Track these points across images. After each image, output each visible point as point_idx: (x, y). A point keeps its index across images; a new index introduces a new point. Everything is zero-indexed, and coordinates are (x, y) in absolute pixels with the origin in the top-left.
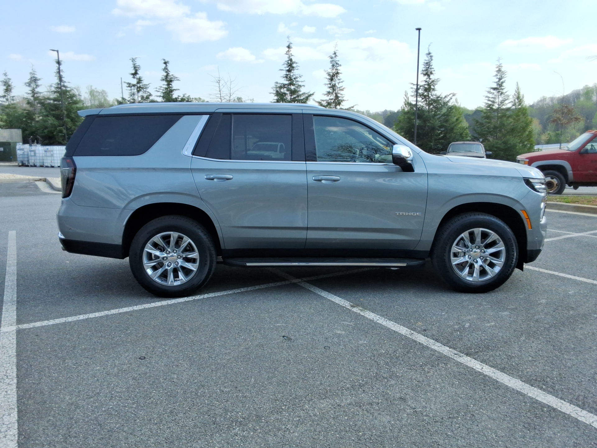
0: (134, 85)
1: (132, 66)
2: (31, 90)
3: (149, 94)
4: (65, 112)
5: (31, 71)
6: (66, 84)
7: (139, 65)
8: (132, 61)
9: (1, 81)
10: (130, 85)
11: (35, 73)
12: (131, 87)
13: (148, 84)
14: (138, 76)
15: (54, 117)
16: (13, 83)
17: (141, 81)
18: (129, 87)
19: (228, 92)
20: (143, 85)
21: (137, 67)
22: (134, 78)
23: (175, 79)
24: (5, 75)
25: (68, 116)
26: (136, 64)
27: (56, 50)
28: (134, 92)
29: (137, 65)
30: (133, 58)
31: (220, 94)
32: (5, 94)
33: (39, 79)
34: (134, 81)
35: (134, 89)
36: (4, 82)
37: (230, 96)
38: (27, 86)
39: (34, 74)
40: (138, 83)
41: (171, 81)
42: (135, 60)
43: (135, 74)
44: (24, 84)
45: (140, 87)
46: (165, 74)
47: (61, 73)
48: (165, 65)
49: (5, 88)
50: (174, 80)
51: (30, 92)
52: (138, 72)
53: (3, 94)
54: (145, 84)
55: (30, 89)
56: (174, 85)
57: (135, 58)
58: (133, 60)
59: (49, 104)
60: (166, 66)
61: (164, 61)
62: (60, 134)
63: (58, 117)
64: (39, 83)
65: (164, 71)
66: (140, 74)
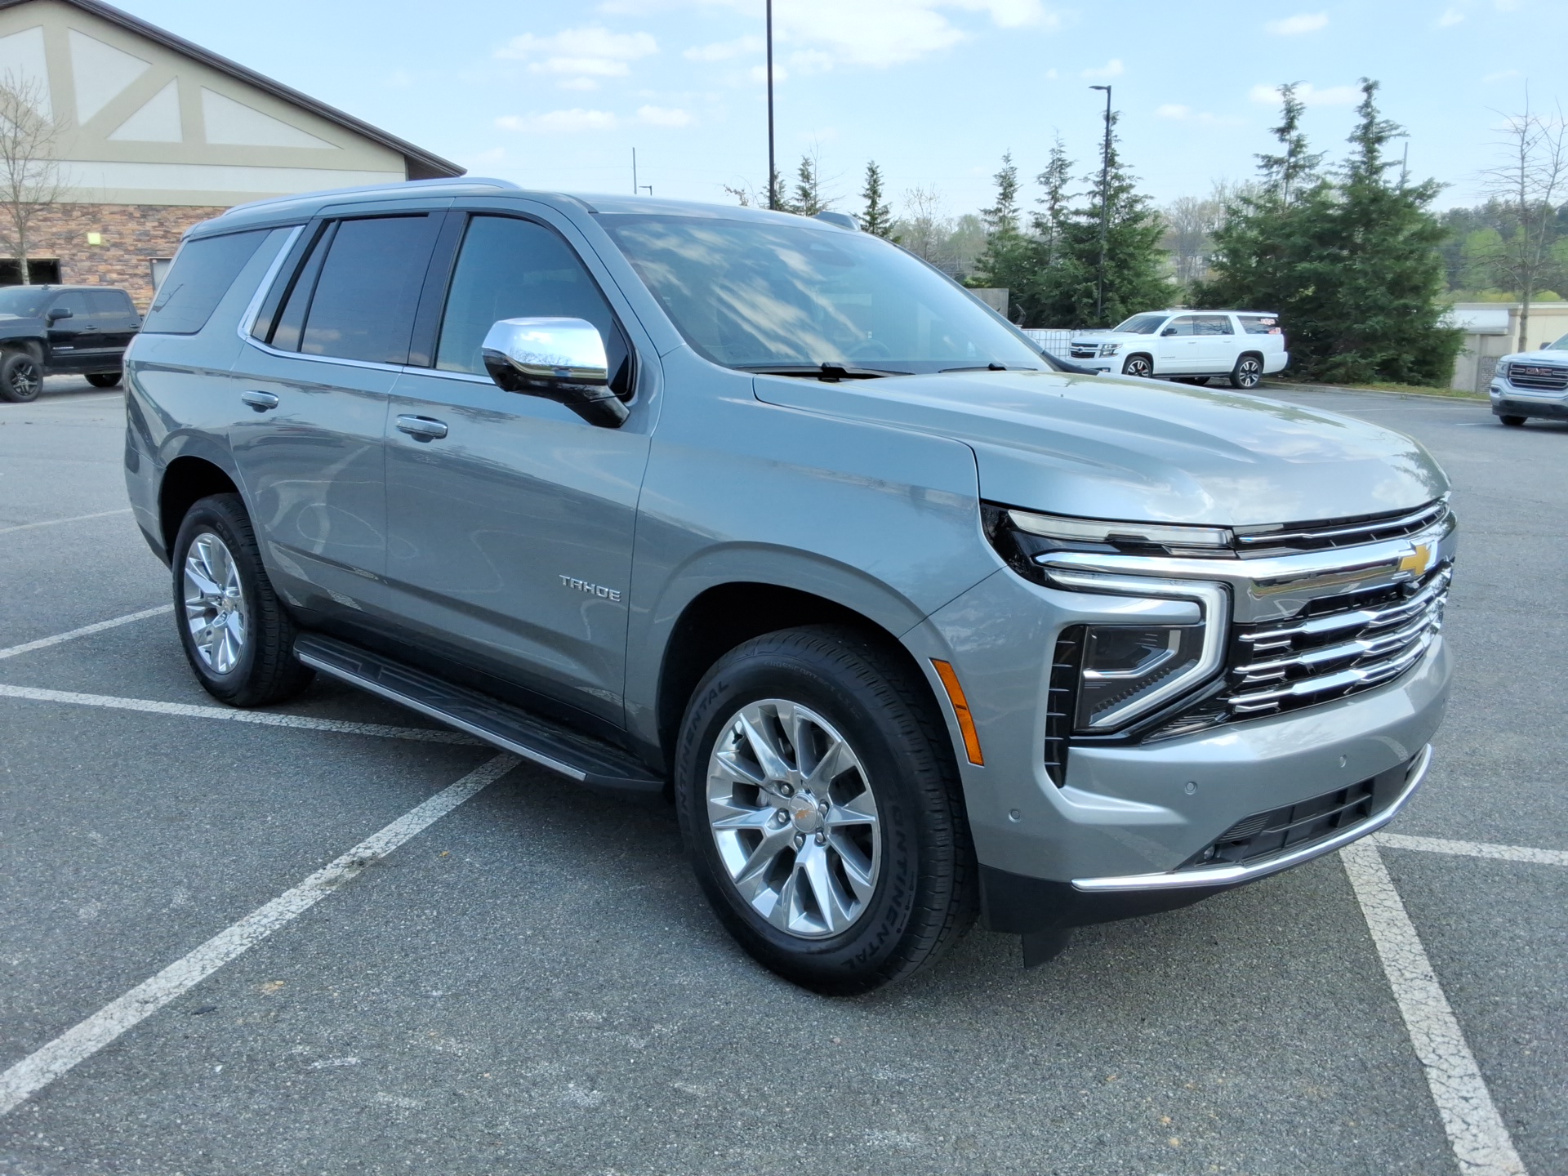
0: (1279, 162)
1: (1283, 106)
2: (1049, 193)
3: (1319, 182)
4: (1106, 246)
5: (1055, 147)
6: (1121, 172)
7: (1301, 104)
8: (1284, 95)
9: (996, 176)
10: (1270, 162)
11: (1062, 149)
12: (1272, 167)
13: (1321, 155)
14: (1294, 134)
15: (1079, 258)
16: (1019, 179)
17: (1302, 146)
18: (1265, 166)
19: (1548, 161)
20: (1304, 158)
21: (1293, 111)
22: (1282, 140)
23: (1394, 132)
24: (1007, 159)
25: (1112, 255)
26: (1294, 99)
27: (1106, 86)
28: (1275, 180)
29: (1296, 102)
30: (1286, 85)
31: (1523, 168)
32: (1000, 206)
33: (1070, 164)
34: (1281, 150)
35: (1278, 173)
36: (1001, 176)
37: (1556, 171)
38: (1041, 183)
39: (1061, 152)
40: (1292, 153)
41: (1380, 140)
42: (1293, 91)
43: (1283, 131)
44: (1036, 180)
45: (1295, 166)
46: (1364, 121)
47: (1114, 145)
48: (1364, 96)
49: (1001, 190)
50: (1389, 137)
51: (1047, 197)
52: (1296, 123)
53: (996, 206)
54: (1309, 156)
55: (1046, 189)
56: (1386, 152)
57: (1294, 84)
58: (1287, 90)
59: (1077, 226)
60: (1370, 96)
61: (1362, 85)
62: (1085, 300)
63: (1092, 258)
64: (1069, 172)
65: (1360, 112)
66: (1302, 126)
